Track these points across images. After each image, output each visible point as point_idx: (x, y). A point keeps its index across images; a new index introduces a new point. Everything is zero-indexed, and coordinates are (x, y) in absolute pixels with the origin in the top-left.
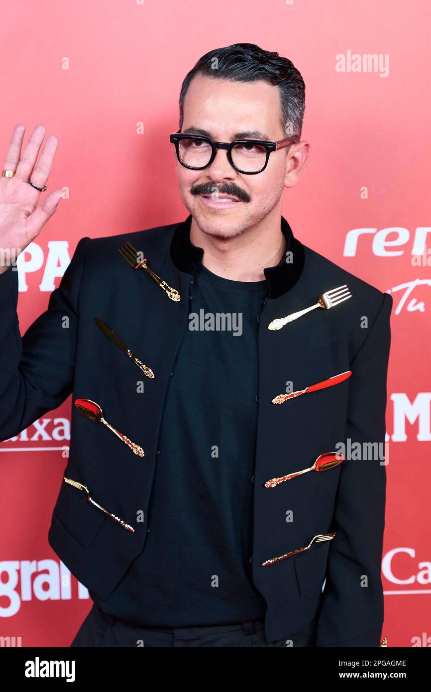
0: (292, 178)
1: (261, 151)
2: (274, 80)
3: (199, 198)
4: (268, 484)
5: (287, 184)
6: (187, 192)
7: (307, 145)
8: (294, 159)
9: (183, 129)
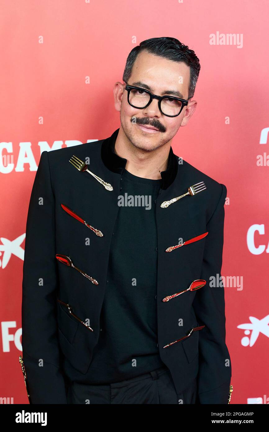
0: (184, 121)
1: (177, 104)
4: (164, 300)
5: (182, 124)
6: (128, 120)
7: (196, 103)
8: (187, 110)
9: (131, 82)
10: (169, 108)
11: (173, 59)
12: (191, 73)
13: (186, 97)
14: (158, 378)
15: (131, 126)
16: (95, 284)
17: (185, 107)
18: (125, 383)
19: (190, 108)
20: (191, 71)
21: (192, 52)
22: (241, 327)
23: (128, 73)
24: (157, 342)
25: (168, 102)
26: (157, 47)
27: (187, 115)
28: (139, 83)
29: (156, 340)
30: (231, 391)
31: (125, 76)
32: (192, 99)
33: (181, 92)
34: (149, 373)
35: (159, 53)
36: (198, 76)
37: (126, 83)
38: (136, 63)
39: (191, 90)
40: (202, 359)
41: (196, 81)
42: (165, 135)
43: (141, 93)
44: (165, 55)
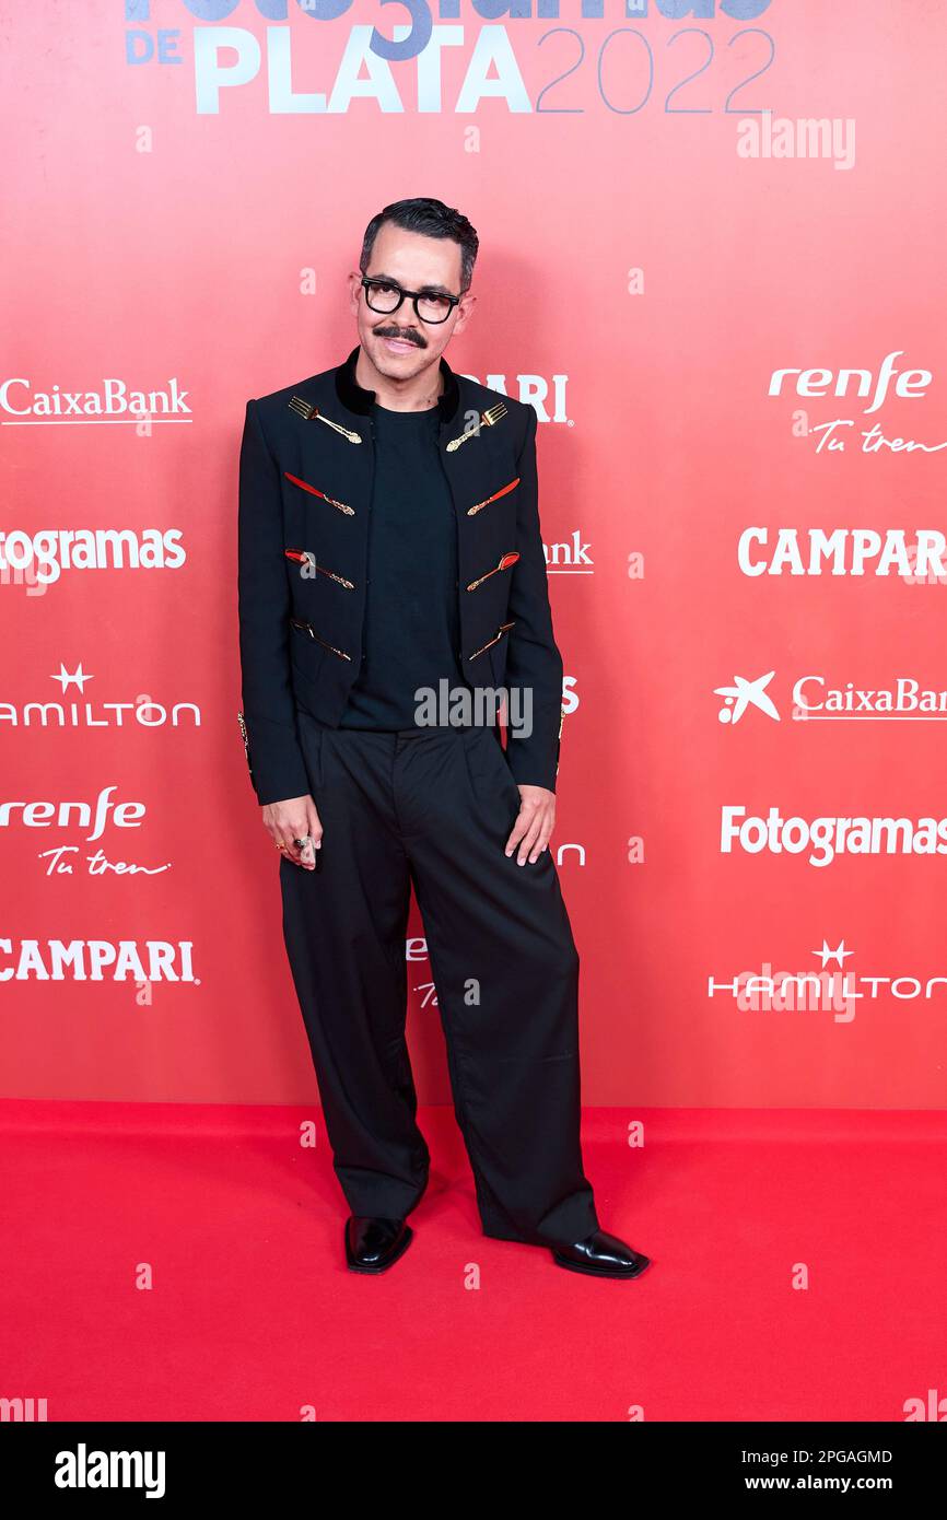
1: (443, 304)
2: (458, 239)
3: (379, 340)
4: (470, 588)
5: (454, 332)
6: (369, 333)
7: (475, 299)
8: (462, 310)
9: (370, 274)
10: (430, 310)
11: (432, 235)
12: (463, 255)
13: (456, 292)
15: (375, 343)
16: (348, 589)
17: (456, 308)
19: (465, 307)
20: (463, 251)
21: (465, 219)
23: (366, 258)
25: (428, 302)
26: (408, 217)
27: (462, 317)
28: (382, 276)
31: (362, 262)
32: (468, 293)
33: (447, 286)
35: (411, 226)
36: (475, 256)
37: (364, 274)
38: (376, 243)
39: (465, 280)
41: (473, 264)
42: (426, 354)
43: (386, 290)
44: (420, 229)
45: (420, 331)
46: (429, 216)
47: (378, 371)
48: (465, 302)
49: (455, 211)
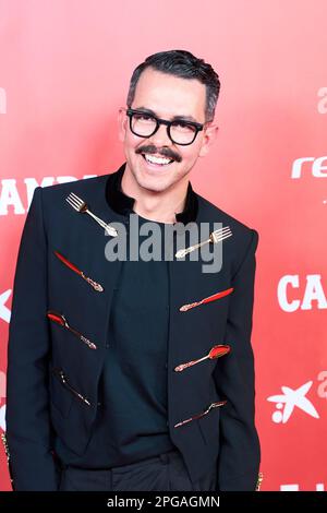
0: (205, 150)
2: (204, 80)
3: (140, 157)
4: (177, 369)
5: (201, 154)
6: (132, 152)
7: (218, 129)
8: (207, 137)
9: (133, 108)
10: (181, 135)
11: (182, 76)
12: (207, 93)
13: (201, 120)
14: (168, 462)
15: (136, 160)
16: (92, 349)
17: (200, 134)
18: (129, 467)
19: (209, 135)
20: (207, 90)
22: (272, 399)
23: (132, 95)
24: (167, 419)
25: (179, 128)
26: (163, 63)
28: (143, 108)
29: (166, 417)
30: (260, 480)
31: (128, 100)
32: (212, 123)
33: (194, 116)
34: (158, 456)
35: (165, 70)
36: (217, 95)
37: (129, 107)
38: (139, 84)
39: (209, 112)
40: (223, 440)
41: (215, 101)
42: (177, 167)
43: (147, 119)
44: (173, 72)
45: (173, 149)
46: (180, 63)
47: (139, 185)
48: (209, 131)
49: (202, 60)
